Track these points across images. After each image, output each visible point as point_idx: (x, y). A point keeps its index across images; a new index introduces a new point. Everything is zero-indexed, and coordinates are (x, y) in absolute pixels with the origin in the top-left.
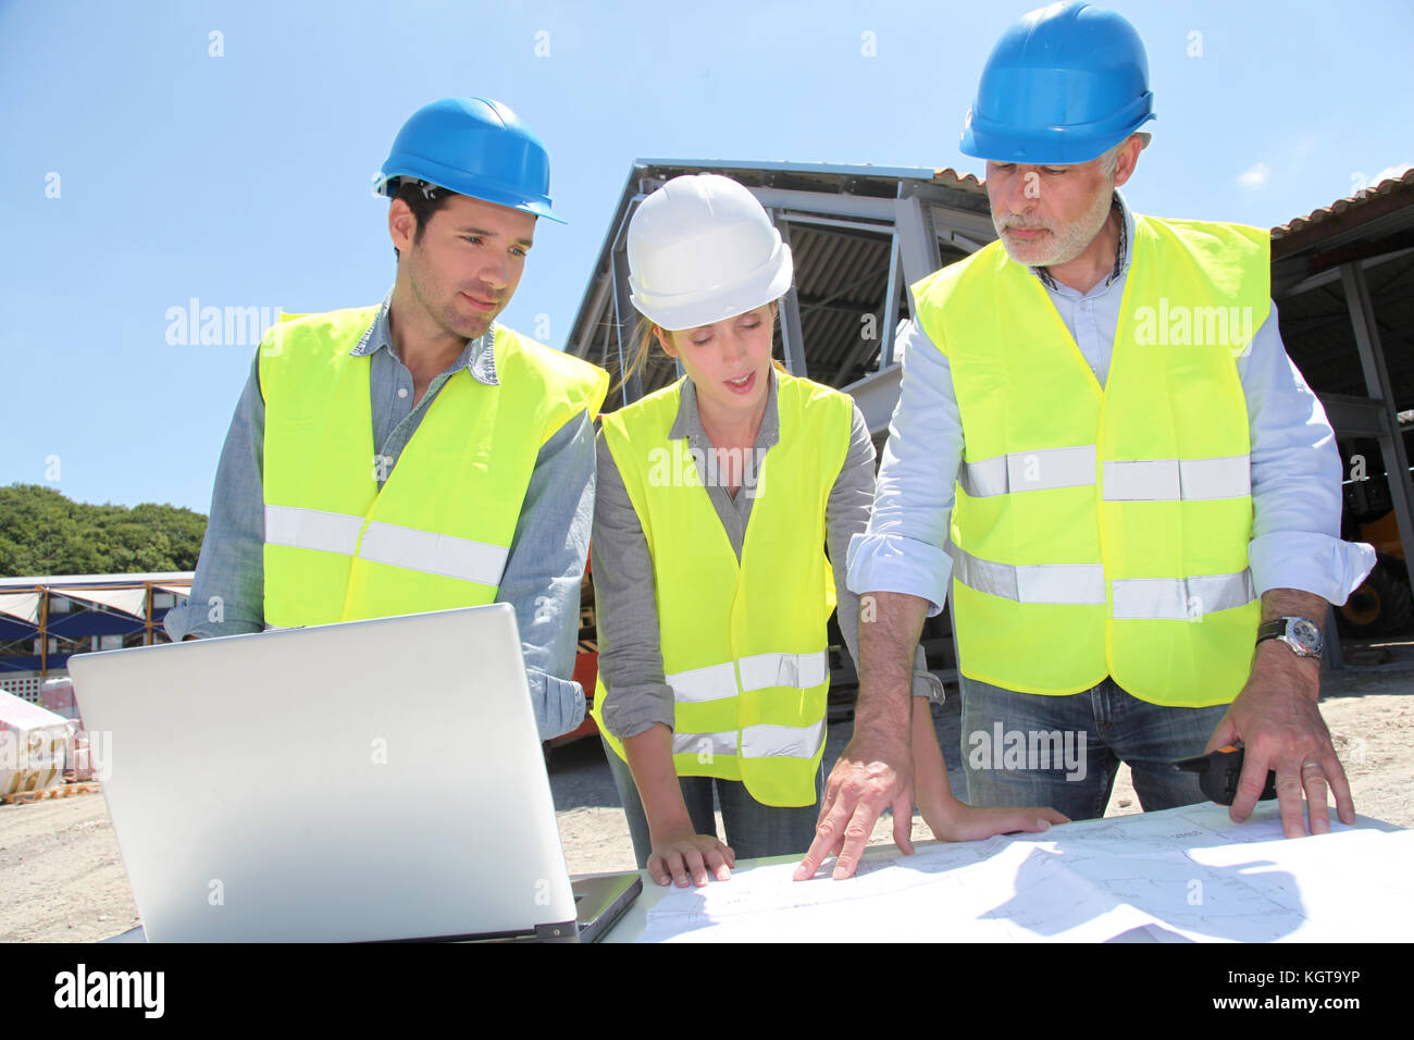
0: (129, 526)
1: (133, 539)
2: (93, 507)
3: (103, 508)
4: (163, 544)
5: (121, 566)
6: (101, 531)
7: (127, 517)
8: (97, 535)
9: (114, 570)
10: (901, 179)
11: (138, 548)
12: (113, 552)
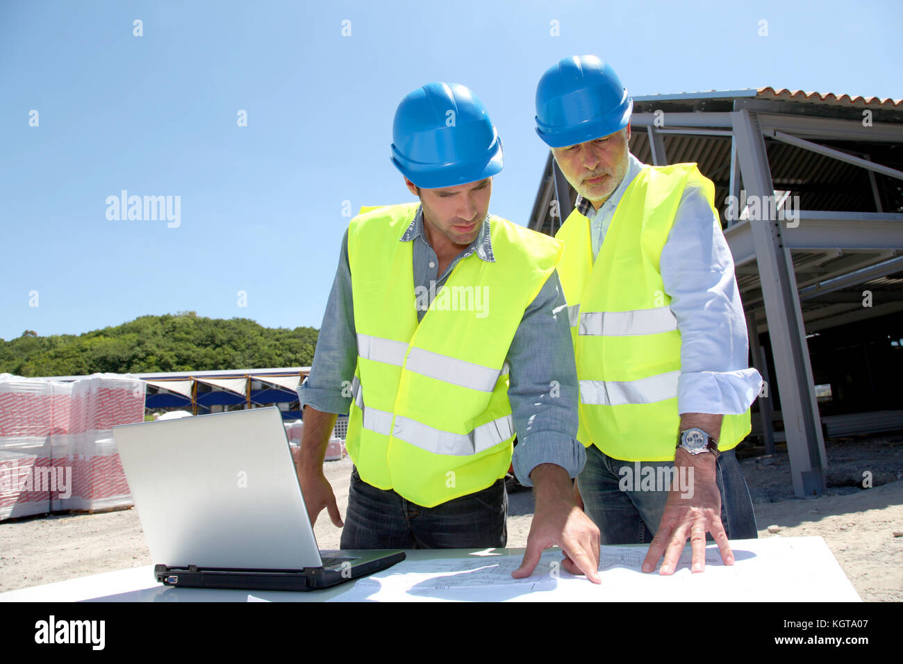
0: (292, 340)
1: (294, 347)
2: (273, 330)
3: (278, 330)
4: (310, 350)
5: (288, 363)
6: (277, 343)
7: (291, 335)
8: (275, 345)
9: (284, 366)
10: (735, 98)
11: (297, 352)
12: (284, 355)
